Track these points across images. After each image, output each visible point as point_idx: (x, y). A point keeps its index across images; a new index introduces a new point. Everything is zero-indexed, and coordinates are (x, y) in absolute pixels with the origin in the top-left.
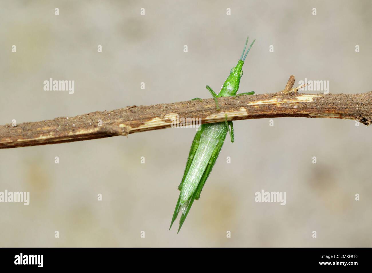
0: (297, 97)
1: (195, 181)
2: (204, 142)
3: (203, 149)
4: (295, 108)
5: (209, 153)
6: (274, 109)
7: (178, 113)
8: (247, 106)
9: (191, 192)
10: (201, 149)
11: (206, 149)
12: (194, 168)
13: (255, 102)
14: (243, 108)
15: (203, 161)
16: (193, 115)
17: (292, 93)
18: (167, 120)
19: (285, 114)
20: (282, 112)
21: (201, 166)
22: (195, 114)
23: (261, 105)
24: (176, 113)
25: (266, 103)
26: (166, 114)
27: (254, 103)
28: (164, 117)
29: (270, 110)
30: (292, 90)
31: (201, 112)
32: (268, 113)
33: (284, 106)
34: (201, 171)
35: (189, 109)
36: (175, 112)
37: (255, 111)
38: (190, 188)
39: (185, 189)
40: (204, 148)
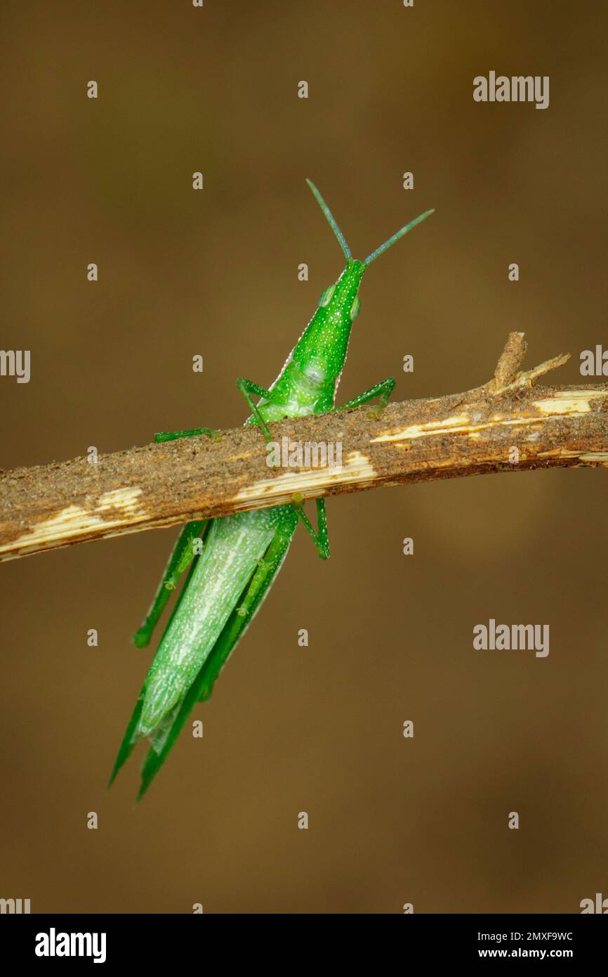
0: (537, 404)
1: (190, 659)
2: (226, 540)
3: (221, 558)
4: (533, 440)
5: (241, 571)
6: (460, 449)
7: (143, 485)
8: (371, 446)
9: (176, 694)
10: (215, 557)
11: (230, 561)
12: (188, 616)
13: (398, 430)
14: (357, 453)
15: (221, 596)
16: (192, 489)
17: (518, 389)
18: (107, 510)
19: (501, 464)
20: (488, 458)
21: (213, 614)
22: (198, 487)
23: (416, 439)
24: (137, 487)
25: (434, 430)
26: (101, 493)
27: (392, 435)
28: (95, 505)
29: (447, 452)
30: (517, 381)
31: (216, 478)
32: (443, 465)
33: (495, 437)
34: (214, 626)
35: (179, 470)
36: (132, 484)
37: (400, 459)
38: (172, 682)
39: (159, 683)
40: (226, 557)
